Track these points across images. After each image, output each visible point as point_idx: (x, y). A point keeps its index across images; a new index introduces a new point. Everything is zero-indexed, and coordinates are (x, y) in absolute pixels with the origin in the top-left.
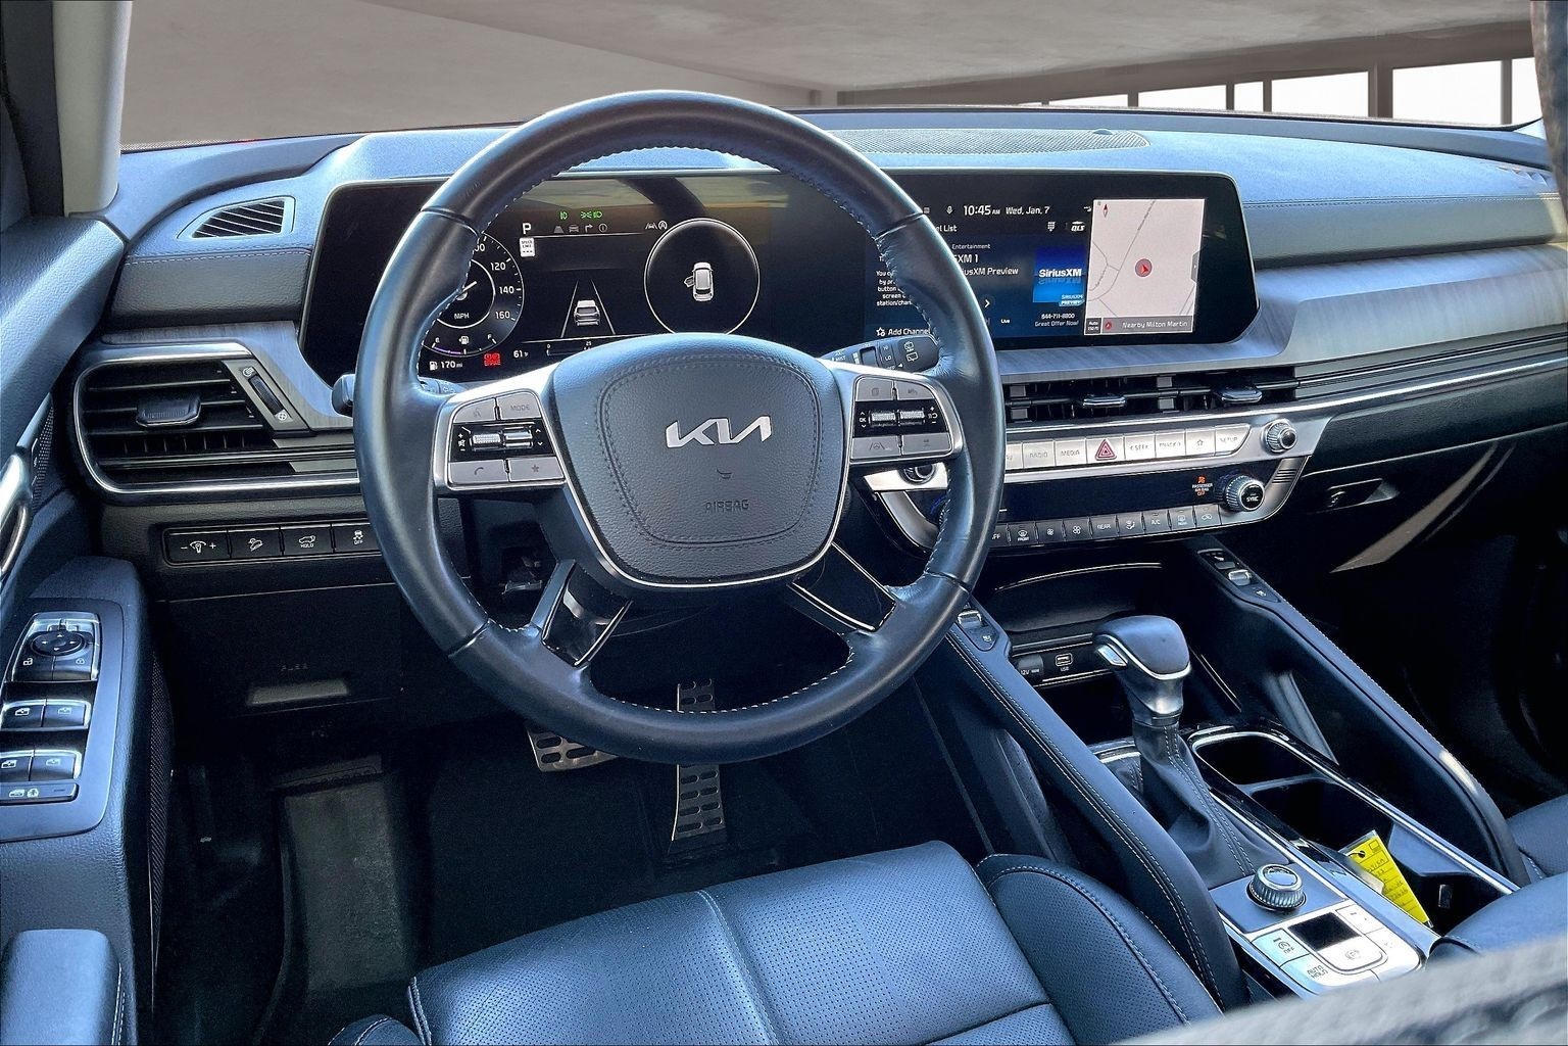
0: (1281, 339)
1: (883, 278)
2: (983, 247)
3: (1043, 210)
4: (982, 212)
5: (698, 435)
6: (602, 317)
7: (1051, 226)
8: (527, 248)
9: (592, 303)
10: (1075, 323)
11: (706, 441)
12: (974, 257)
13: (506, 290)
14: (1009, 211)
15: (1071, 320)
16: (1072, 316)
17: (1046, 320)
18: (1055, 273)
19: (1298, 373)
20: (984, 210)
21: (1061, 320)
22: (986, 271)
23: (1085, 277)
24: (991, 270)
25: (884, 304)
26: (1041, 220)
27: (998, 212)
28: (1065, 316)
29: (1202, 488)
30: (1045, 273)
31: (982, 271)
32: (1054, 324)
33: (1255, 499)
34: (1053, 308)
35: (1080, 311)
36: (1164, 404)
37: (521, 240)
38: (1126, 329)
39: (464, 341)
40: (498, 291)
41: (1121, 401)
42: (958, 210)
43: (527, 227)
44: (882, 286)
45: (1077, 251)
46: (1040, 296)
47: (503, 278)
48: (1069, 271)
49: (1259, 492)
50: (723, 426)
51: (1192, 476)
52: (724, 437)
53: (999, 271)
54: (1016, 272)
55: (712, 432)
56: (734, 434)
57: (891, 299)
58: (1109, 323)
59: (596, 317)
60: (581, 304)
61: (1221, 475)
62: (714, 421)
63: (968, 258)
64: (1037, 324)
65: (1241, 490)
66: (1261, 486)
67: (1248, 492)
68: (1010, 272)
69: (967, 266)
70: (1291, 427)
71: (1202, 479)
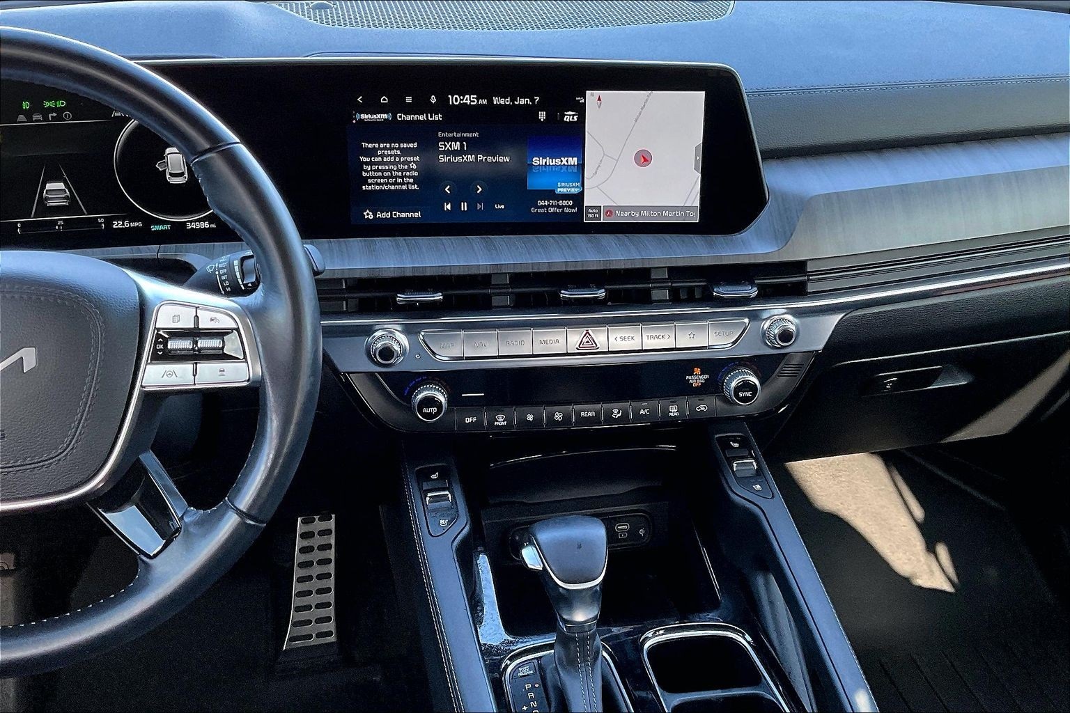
0: (785, 235)
1: (367, 163)
2: (471, 135)
3: (533, 100)
4: (468, 102)
6: (71, 198)
7: (542, 116)
9: (61, 185)
10: (575, 210)
12: (462, 146)
14: (497, 101)
15: (569, 207)
16: (571, 203)
17: (542, 207)
18: (549, 161)
19: (811, 267)
20: (470, 100)
21: (558, 206)
22: (476, 158)
23: (581, 166)
24: (480, 157)
25: (370, 188)
26: (531, 111)
27: (484, 102)
28: (561, 203)
29: (697, 379)
30: (537, 161)
31: (472, 158)
32: (552, 210)
33: (749, 394)
34: (551, 195)
35: (578, 198)
36: (656, 295)
38: (621, 218)
41: (601, 293)
42: (443, 100)
44: (367, 171)
45: (573, 139)
46: (534, 183)
48: (564, 160)
49: (753, 388)
51: (687, 366)
53: (490, 159)
54: (507, 159)
57: (377, 184)
58: (609, 211)
59: (66, 198)
60: (50, 186)
61: (717, 367)
63: (457, 146)
64: (533, 210)
65: (733, 384)
66: (754, 380)
67: (737, 389)
68: (501, 159)
69: (456, 153)
70: (792, 323)
71: (697, 371)
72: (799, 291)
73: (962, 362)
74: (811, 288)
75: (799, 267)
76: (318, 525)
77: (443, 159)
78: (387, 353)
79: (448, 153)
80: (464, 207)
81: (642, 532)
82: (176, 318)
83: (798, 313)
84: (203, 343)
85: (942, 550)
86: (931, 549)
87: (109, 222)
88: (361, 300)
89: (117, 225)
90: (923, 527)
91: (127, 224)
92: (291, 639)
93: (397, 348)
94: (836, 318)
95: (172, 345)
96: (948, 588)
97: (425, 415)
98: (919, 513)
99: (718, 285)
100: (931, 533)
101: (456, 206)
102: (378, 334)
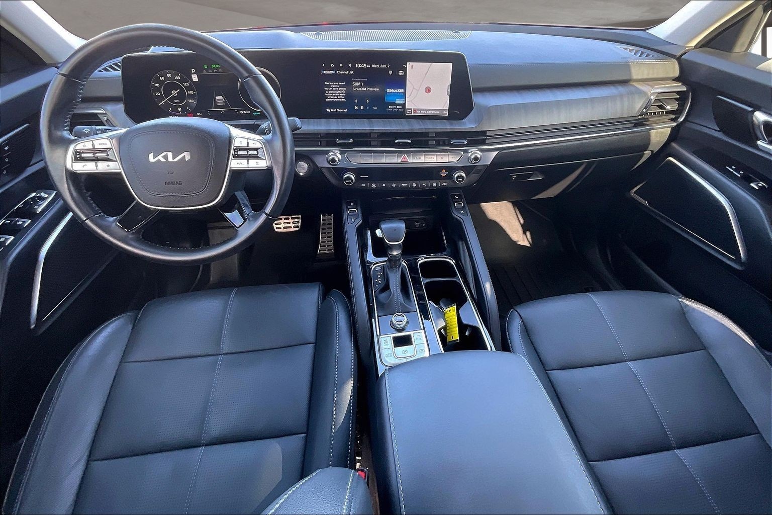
0: (479, 121)
1: (327, 90)
2: (364, 80)
3: (387, 66)
5: (160, 158)
6: (225, 102)
7: (391, 72)
8: (195, 78)
9: (221, 97)
10: (402, 110)
11: (163, 160)
12: (361, 84)
13: (190, 92)
14: (373, 66)
15: (400, 109)
16: (401, 107)
17: (391, 108)
18: (393, 90)
19: (488, 134)
20: (364, 66)
21: (396, 108)
23: (405, 92)
24: (368, 89)
25: (329, 100)
26: (387, 70)
27: (369, 66)
28: (398, 107)
29: (444, 173)
30: (389, 91)
31: (365, 89)
32: (394, 110)
33: (461, 180)
34: (394, 104)
35: (404, 105)
36: (430, 142)
37: (192, 75)
38: (419, 113)
39: (180, 109)
40: (188, 93)
41: (410, 141)
42: (354, 66)
43: (193, 71)
44: (327, 93)
45: (401, 82)
46: (387, 99)
47: (188, 89)
48: (399, 90)
49: (463, 178)
50: (170, 155)
51: (441, 169)
52: (170, 159)
53: (371, 89)
54: (378, 89)
55: (166, 157)
56: (174, 158)
57: (331, 98)
58: (415, 110)
60: (217, 98)
61: (451, 169)
62: (166, 153)
63: (359, 84)
64: (387, 110)
65: (456, 176)
66: (464, 175)
67: (458, 177)
68: (375, 89)
69: (359, 87)
70: (479, 154)
71: (444, 171)
72: (483, 143)
73: (541, 171)
74: (487, 141)
75: (484, 133)
76: (327, 217)
77: (354, 89)
78: (333, 161)
79: (356, 87)
80: (362, 108)
81: (424, 225)
82: (241, 142)
83: (481, 151)
84: (251, 152)
85: (528, 234)
86: (524, 233)
87: (239, 111)
88: (327, 141)
89: (241, 112)
90: (522, 226)
91: (245, 112)
92: (320, 251)
93: (337, 159)
94: (495, 153)
95: (240, 152)
96: (529, 245)
97: (347, 183)
98: (522, 221)
99: (453, 139)
100: (525, 227)
101: (359, 107)
102: (331, 154)
